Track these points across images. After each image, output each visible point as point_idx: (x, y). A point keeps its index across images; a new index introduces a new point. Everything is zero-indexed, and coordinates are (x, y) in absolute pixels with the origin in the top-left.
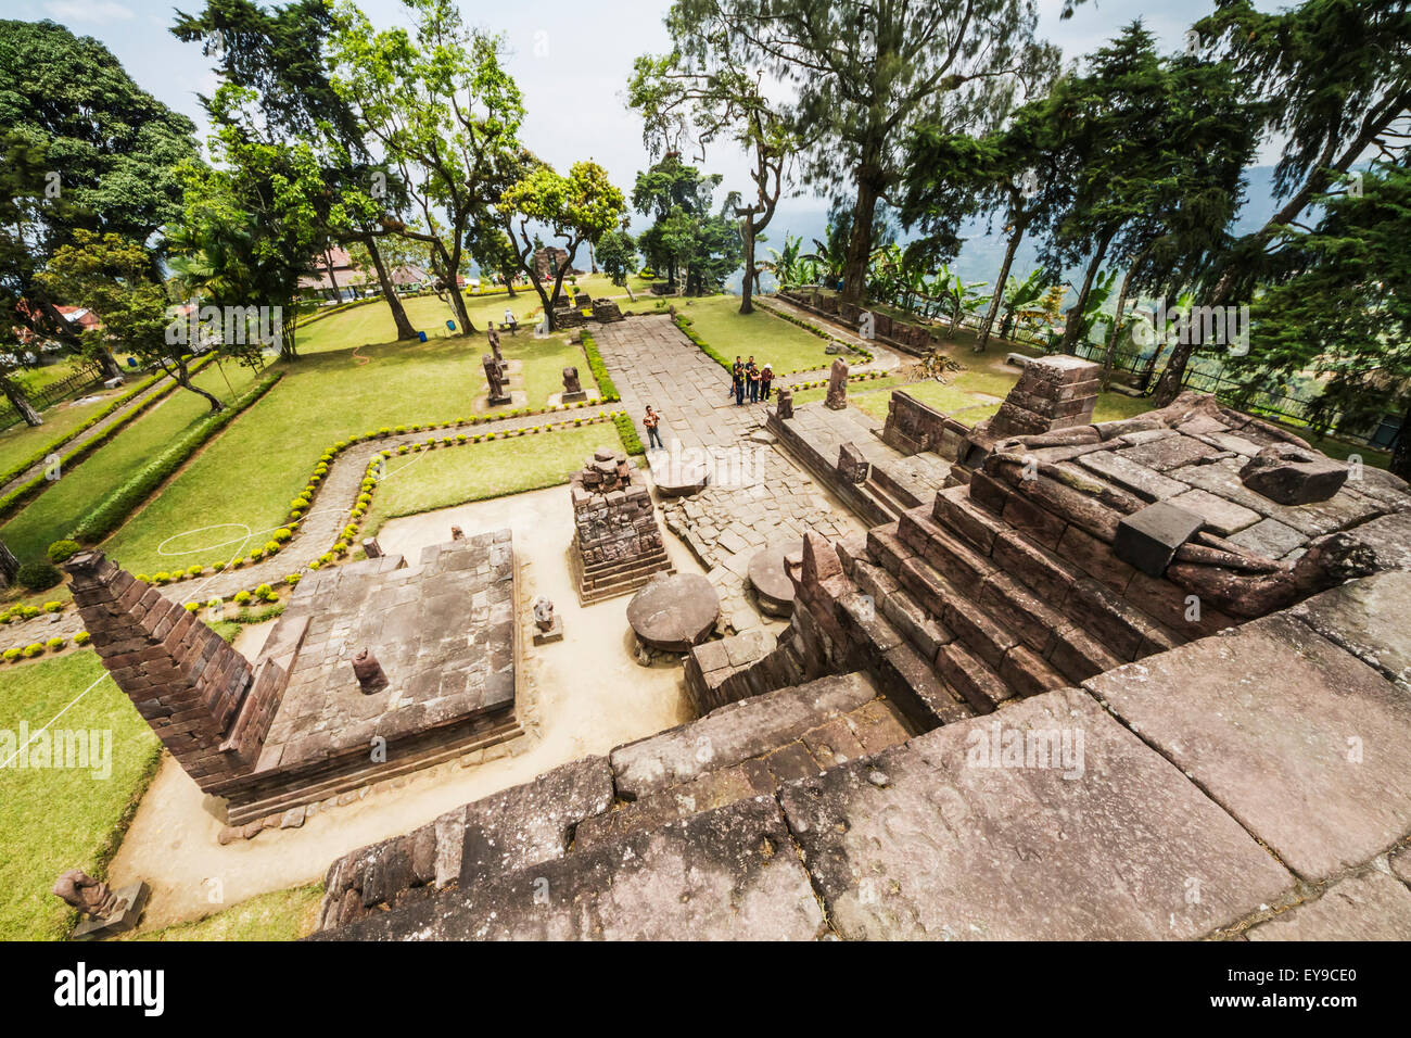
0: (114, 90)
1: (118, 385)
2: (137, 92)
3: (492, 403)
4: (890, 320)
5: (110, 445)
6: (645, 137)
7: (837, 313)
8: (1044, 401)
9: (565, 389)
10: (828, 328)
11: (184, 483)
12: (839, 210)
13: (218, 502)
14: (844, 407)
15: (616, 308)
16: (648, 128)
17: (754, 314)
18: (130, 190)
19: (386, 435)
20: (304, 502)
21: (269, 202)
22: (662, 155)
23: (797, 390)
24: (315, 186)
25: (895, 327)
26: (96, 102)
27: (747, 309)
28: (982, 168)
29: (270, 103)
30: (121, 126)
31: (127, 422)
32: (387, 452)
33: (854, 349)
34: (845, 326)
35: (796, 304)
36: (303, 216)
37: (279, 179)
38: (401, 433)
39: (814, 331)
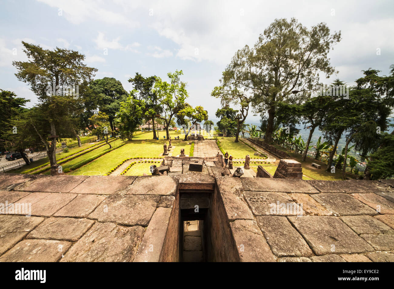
0: (119, 89)
1: (99, 141)
2: (123, 90)
3: (164, 155)
4: (276, 149)
5: (90, 153)
6: (221, 102)
7: (262, 145)
8: (284, 171)
9: (181, 154)
10: (258, 149)
11: (95, 162)
12: (264, 120)
13: (99, 166)
14: (249, 169)
15: (203, 137)
16: (222, 100)
17: (238, 143)
18: (115, 106)
19: (138, 158)
20: (114, 169)
21: (135, 110)
22: (225, 105)
23: (241, 163)
24: (143, 108)
25: (277, 151)
26: (116, 91)
27: (237, 141)
28: (298, 112)
29: (141, 93)
30: (118, 95)
31: (96, 148)
32: (135, 162)
33: (263, 155)
34: (264, 149)
35: (252, 142)
36: (140, 113)
37: (137, 106)
38: (141, 158)
39: (253, 149)
